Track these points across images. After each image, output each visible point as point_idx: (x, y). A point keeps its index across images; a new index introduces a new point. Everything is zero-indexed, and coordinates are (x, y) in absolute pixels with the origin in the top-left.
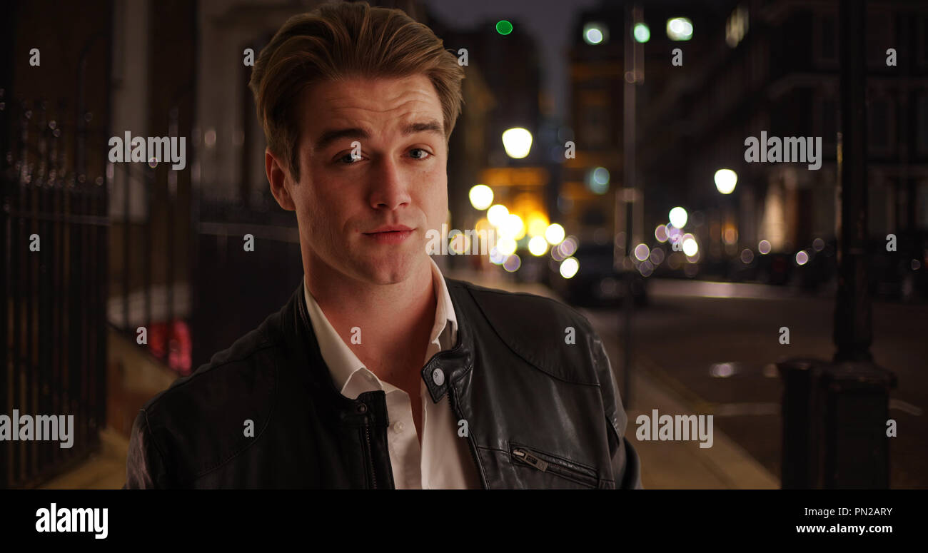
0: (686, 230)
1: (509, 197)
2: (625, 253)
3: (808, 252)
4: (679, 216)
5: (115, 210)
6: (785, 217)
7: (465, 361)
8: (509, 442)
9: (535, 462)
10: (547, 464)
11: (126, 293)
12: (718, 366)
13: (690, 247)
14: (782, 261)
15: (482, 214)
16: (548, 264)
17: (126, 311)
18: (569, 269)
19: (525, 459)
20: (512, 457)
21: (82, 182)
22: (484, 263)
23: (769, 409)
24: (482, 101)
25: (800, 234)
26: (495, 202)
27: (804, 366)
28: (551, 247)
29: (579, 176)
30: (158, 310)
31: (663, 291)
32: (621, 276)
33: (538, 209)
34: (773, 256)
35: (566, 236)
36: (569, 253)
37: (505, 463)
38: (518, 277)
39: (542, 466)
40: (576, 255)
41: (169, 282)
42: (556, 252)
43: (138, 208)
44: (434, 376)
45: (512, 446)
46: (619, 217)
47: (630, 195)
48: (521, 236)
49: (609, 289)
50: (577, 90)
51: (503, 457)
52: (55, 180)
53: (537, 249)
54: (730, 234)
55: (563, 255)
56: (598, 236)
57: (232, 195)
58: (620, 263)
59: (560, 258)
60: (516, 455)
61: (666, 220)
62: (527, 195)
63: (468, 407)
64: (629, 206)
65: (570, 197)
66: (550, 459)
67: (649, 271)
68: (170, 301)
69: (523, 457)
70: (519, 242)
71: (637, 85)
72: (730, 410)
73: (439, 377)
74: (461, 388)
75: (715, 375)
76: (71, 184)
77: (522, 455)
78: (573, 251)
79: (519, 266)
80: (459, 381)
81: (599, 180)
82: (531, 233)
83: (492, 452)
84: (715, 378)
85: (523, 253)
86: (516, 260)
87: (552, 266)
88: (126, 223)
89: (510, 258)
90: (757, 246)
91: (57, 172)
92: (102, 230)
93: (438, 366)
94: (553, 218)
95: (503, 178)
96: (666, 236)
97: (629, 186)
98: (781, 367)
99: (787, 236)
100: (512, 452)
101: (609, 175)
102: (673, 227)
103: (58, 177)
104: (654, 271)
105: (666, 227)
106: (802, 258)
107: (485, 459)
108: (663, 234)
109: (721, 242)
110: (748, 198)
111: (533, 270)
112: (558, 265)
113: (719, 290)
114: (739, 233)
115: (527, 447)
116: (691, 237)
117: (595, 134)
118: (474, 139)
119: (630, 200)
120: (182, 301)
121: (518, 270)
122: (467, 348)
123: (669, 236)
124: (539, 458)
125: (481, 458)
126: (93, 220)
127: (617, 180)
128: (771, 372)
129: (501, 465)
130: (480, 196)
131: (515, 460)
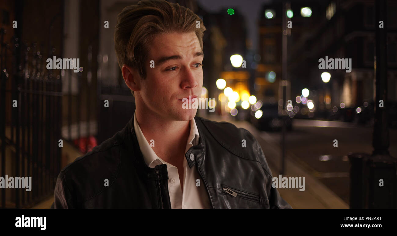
0: (308, 98)
1: (233, 84)
2: (282, 107)
3: (361, 108)
4: (306, 92)
5: (65, 89)
6: (351, 93)
7: (202, 150)
8: (221, 184)
9: (232, 193)
10: (237, 194)
11: (69, 125)
12: (323, 156)
13: (311, 105)
14: (350, 110)
15: (222, 91)
16: (250, 112)
17: (70, 132)
18: (259, 115)
19: (228, 192)
20: (222, 191)
21: (51, 78)
22: (222, 112)
23: (344, 175)
24: (219, 42)
25: (358, 100)
26: (227, 86)
27: (360, 156)
28: (251, 105)
29: (263, 76)
30: (83, 132)
31: (299, 124)
32: (281, 118)
33: (245, 89)
34: (346, 109)
35: (257, 101)
36: (258, 108)
37: (220, 193)
38: (237, 118)
39: (235, 195)
40: (261, 109)
41: (88, 120)
42: (253, 108)
43: (74, 88)
44: (190, 157)
45: (223, 186)
46: (280, 92)
47: (285, 83)
48: (238, 100)
49: (276, 123)
50: (262, 38)
51: (218, 191)
52: (40, 77)
53: (245, 106)
54: (328, 100)
55: (256, 109)
56: (271, 100)
57: (115, 83)
58: (281, 112)
59: (254, 110)
60: (224, 190)
61: (300, 94)
62: (240, 83)
63: (204, 170)
64: (285, 88)
65: (259, 84)
66: (238, 191)
67: (293, 115)
68: (88, 129)
69: (227, 191)
70: (237, 103)
71: (288, 36)
72: (328, 175)
73: (192, 157)
74: (201, 162)
75: (321, 160)
76: (46, 78)
77: (227, 190)
78: (260, 107)
79: (237, 113)
80: (200, 159)
81: (271, 77)
82: (242, 99)
83: (215, 189)
84: (321, 161)
85: (239, 108)
86: (236, 111)
87: (251, 114)
88: (70, 95)
89: (233, 110)
90: (340, 105)
91: (40, 73)
92: (60, 98)
93: (192, 152)
94: (251, 94)
95: (230, 76)
96: (300, 101)
97: (284, 79)
98: (349, 157)
99: (352, 101)
100: (222, 189)
101: (275, 75)
102: (304, 97)
103: (41, 76)
104: (295, 115)
105: (300, 97)
106: (359, 110)
107: (212, 192)
108: (300, 100)
109: (324, 103)
110: (335, 84)
111: (243, 115)
112: (254, 113)
113: (323, 124)
114: (331, 100)
115: (228, 186)
116: (310, 101)
117: (270, 57)
118: (218, 59)
119: (285, 85)
120: (93, 128)
121: (237, 115)
122: (203, 145)
123: (301, 100)
124: (233, 191)
125: (210, 192)
126: (56, 94)
127: (279, 77)
128: (346, 159)
129: (218, 194)
130: (221, 83)
131: (223, 192)
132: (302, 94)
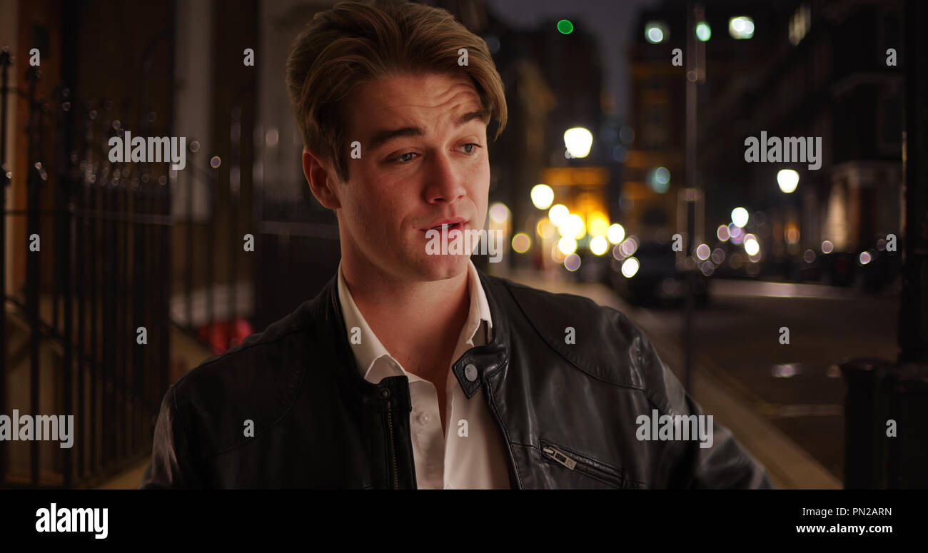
0: (747, 229)
1: (570, 196)
2: (686, 253)
3: (871, 253)
4: (740, 216)
5: (178, 209)
6: (847, 217)
7: (500, 357)
8: (540, 439)
9: (564, 460)
10: (575, 463)
11: (188, 292)
12: (780, 367)
13: (752, 247)
14: (845, 258)
15: (544, 213)
16: (610, 262)
17: (189, 309)
18: (630, 268)
19: (554, 457)
20: (542, 455)
21: (145, 182)
22: (546, 263)
23: (831, 410)
24: (538, 98)
25: (865, 233)
26: (555, 202)
27: (868, 367)
28: (612, 247)
29: (641, 177)
30: (221, 309)
31: (724, 290)
32: (682, 276)
33: (597, 209)
34: (835, 255)
35: (626, 238)
36: (629, 252)
37: (536, 459)
38: (579, 277)
39: (570, 464)
40: (636, 255)
41: (231, 281)
42: (617, 252)
43: (200, 207)
44: (466, 371)
45: (543, 443)
46: (681, 217)
47: (692, 195)
48: (581, 235)
49: (670, 289)
50: (638, 89)
51: (533, 453)
52: (120, 179)
53: (598, 248)
54: (792, 234)
55: (625, 255)
56: (658, 235)
57: (294, 194)
58: (682, 264)
59: (621, 257)
60: (546, 453)
61: (728, 220)
62: (588, 195)
63: (503, 401)
64: (691, 205)
65: (631, 197)
66: (577, 458)
67: (711, 270)
68: (232, 300)
69: (552, 455)
70: (578, 241)
71: (698, 84)
72: (791, 411)
73: (472, 373)
74: (495, 384)
75: (778, 376)
76: (134, 184)
77: (552, 452)
78: (633, 251)
79: (579, 266)
80: (494, 376)
81: (660, 179)
82: (592, 232)
83: (525, 447)
84: (778, 378)
85: (583, 252)
86: (577, 259)
87: (613, 266)
88: (189, 222)
89: (570, 257)
90: (821, 245)
91: (121, 172)
92: (166, 229)
93: (471, 362)
94: (613, 220)
95: (563, 178)
96: (728, 235)
97: (690, 186)
98: (843, 368)
99: (849, 237)
100: (542, 449)
101: (669, 175)
102: (736, 228)
103: (122, 177)
104: (716, 270)
105: (728, 228)
106: (865, 258)
107: (518, 455)
108: (724, 234)
109: (784, 241)
110: (810, 198)
111: (593, 269)
112: (620, 264)
113: (782, 290)
114: (801, 235)
115: (555, 444)
116: (751, 238)
117: (656, 134)
118: (535, 138)
119: (692, 200)
120: (244, 299)
121: (578, 270)
122: (504, 345)
123: (730, 235)
124: (567, 456)
125: (514, 454)
126: (157, 219)
127: (678, 180)
128: (834, 372)
129: (532, 460)
130: (541, 195)
131: (545, 458)
132: (732, 221)
